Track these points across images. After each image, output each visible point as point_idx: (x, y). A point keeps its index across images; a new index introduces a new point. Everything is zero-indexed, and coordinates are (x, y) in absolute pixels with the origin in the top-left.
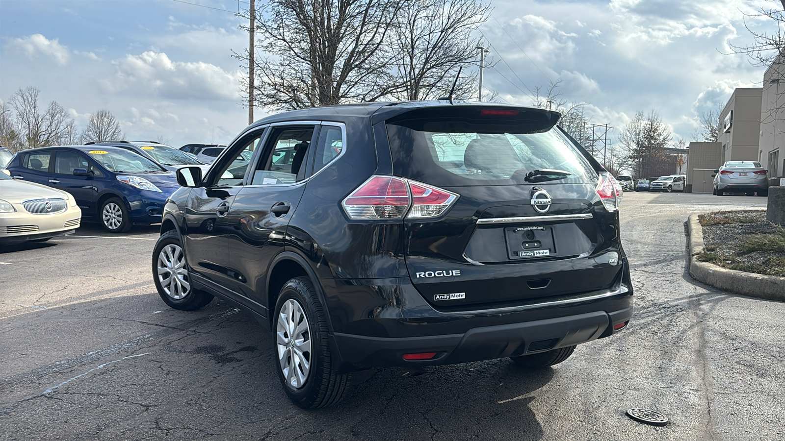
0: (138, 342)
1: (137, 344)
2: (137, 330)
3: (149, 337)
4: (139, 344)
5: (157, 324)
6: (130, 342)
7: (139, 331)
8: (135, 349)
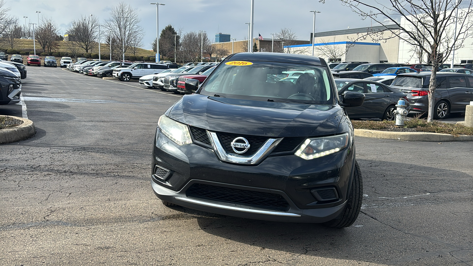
0: (383, 205)
1: (384, 204)
2: (382, 213)
3: (375, 206)
4: (383, 203)
5: (364, 215)
6: (388, 205)
7: (380, 212)
8: (386, 201)
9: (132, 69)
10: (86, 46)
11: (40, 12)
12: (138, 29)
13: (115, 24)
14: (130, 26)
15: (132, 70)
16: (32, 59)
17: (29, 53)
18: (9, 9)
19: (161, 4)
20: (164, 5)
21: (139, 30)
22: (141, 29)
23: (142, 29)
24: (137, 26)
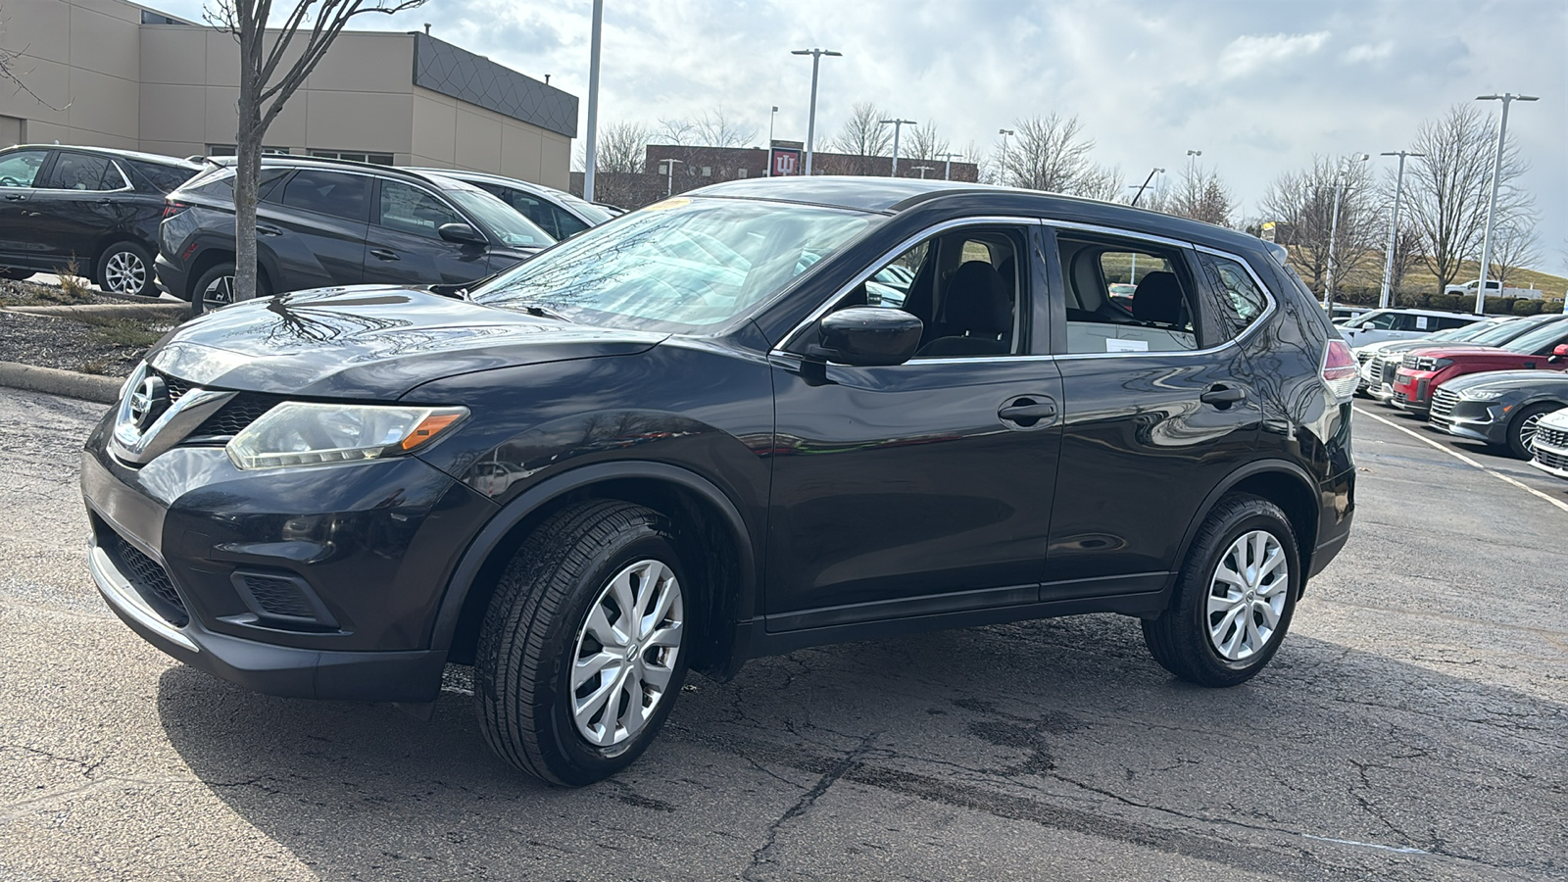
9: (1352, 330)
10: (1317, 260)
11: (1199, 154)
12: (1514, 198)
13: (1426, 182)
14: (1481, 191)
15: (1352, 334)
16: (1117, 295)
17: (1119, 277)
18: (1087, 145)
19: (1521, 99)
20: (1536, 99)
21: (1518, 204)
22: (1525, 200)
23: (1530, 197)
24: (1512, 187)
